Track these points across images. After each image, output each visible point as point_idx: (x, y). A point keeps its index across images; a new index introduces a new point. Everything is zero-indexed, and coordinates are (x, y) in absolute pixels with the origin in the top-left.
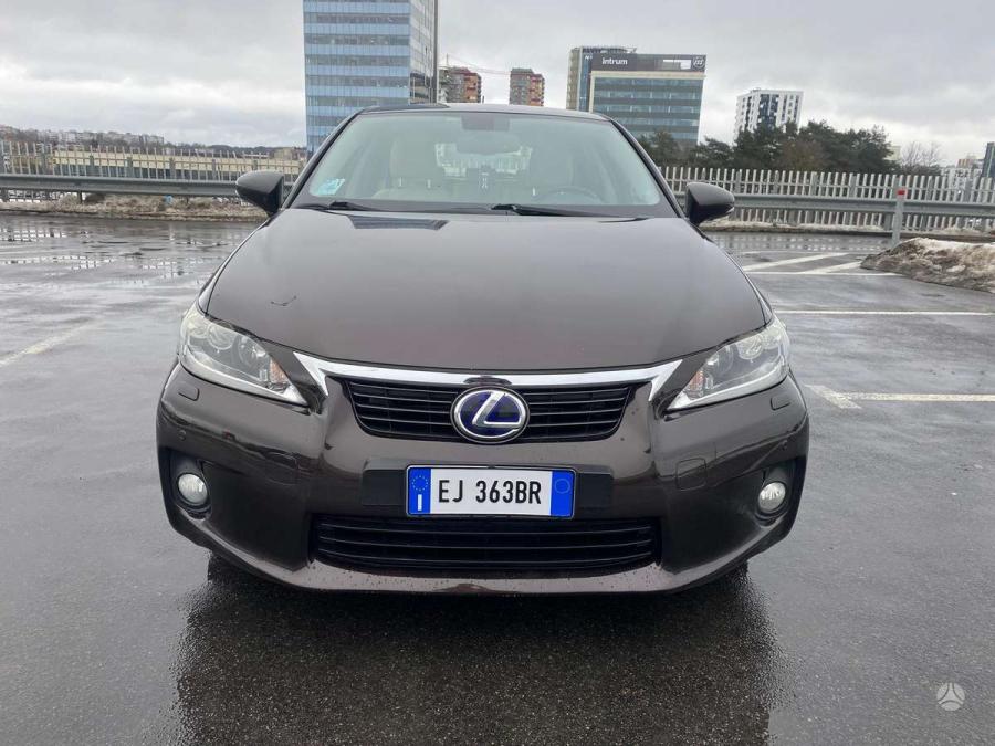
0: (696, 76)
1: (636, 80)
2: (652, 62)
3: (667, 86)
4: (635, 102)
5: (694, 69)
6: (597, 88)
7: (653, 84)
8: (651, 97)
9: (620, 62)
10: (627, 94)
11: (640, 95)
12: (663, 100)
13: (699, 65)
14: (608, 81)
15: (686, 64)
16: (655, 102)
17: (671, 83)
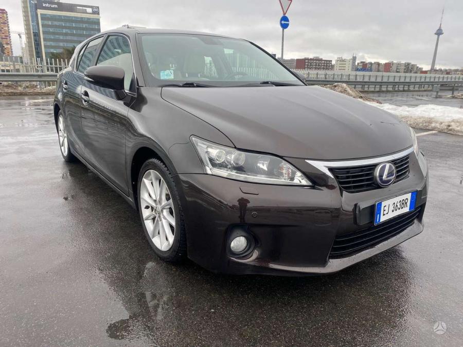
0: (95, 16)
1: (64, 16)
2: (71, 8)
3: (82, 21)
4: (65, 27)
5: (94, 13)
6: (42, 19)
7: (73, 19)
8: (74, 26)
9: (53, 6)
10: (61, 23)
11: (68, 24)
12: (80, 27)
13: (96, 11)
14: (48, 16)
15: (89, 10)
16: (76, 28)
17: (83, 19)
